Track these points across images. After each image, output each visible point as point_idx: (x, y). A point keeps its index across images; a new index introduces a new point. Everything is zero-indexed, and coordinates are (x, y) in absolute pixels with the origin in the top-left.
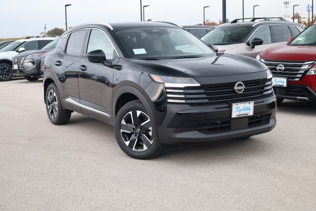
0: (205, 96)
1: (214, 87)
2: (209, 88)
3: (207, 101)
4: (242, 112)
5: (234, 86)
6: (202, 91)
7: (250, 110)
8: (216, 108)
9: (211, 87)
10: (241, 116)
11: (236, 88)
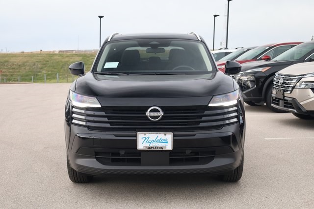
0: (106, 119)
1: (120, 110)
2: (114, 110)
3: (108, 125)
4: (154, 145)
5: (147, 111)
6: (103, 113)
7: (167, 142)
8: (116, 136)
9: (117, 110)
10: (152, 149)
11: (148, 114)
